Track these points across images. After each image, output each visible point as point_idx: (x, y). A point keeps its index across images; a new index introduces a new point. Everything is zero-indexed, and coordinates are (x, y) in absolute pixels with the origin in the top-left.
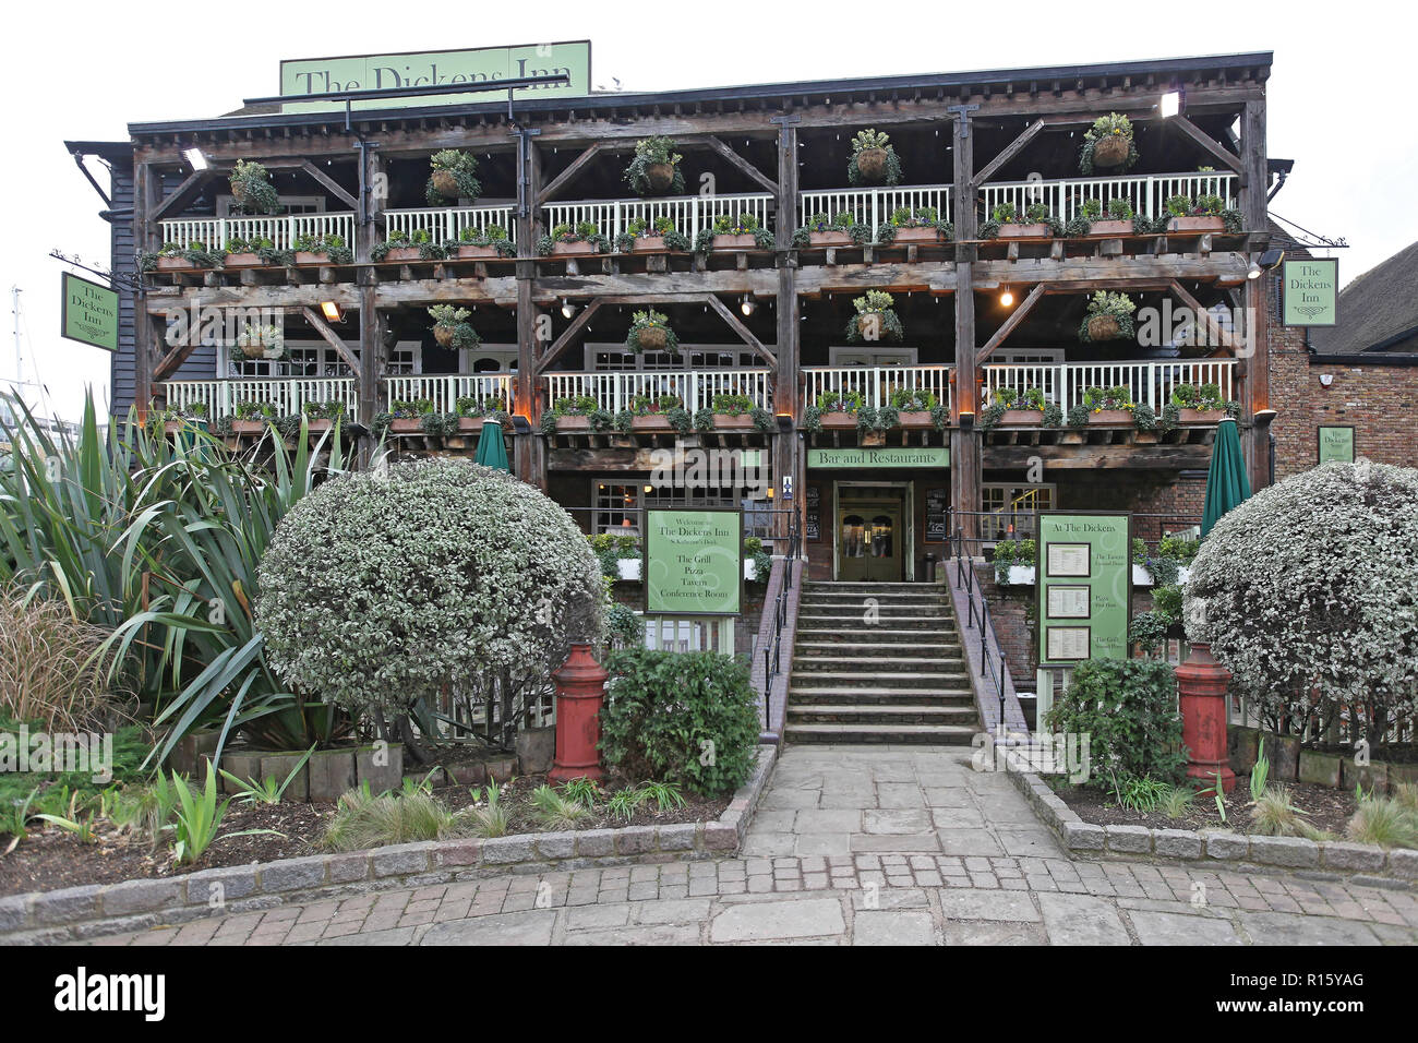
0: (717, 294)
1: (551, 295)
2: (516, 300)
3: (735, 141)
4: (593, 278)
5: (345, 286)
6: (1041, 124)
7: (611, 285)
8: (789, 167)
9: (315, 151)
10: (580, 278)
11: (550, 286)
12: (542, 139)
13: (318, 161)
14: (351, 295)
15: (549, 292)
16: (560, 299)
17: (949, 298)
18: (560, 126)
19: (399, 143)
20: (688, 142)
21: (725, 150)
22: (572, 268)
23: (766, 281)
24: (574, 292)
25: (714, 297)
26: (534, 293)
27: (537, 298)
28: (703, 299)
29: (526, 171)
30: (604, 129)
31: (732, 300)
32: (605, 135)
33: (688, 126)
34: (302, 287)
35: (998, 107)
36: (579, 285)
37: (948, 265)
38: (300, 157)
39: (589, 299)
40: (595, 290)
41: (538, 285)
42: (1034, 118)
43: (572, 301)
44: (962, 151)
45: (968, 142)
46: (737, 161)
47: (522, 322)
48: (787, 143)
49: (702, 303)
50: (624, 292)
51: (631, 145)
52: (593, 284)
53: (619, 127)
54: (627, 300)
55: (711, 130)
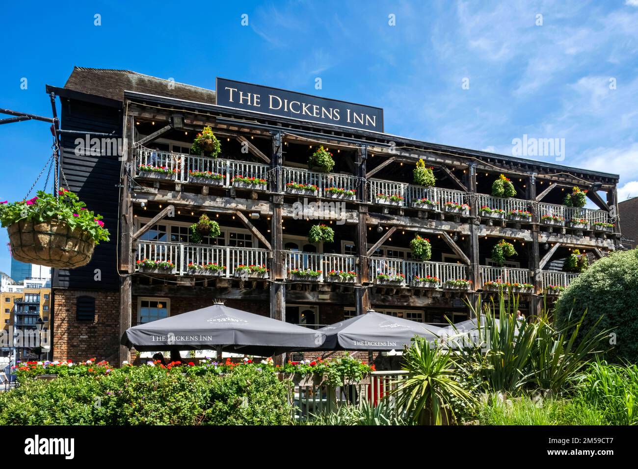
1: (375, 221)
2: (358, 221)
3: (450, 167)
4: (393, 216)
5: (263, 202)
6: (556, 184)
8: (474, 184)
10: (389, 215)
11: (373, 217)
13: (247, 136)
16: (378, 224)
21: (448, 171)
22: (386, 211)
23: (465, 229)
24: (385, 222)
25: (446, 232)
26: (366, 220)
27: (368, 222)
28: (441, 232)
32: (399, 154)
33: (433, 158)
34: (237, 199)
35: (542, 175)
36: (389, 219)
37: (529, 231)
39: (391, 226)
40: (396, 222)
41: (368, 217)
42: (553, 182)
43: (382, 225)
44: (533, 189)
45: (535, 186)
46: (452, 176)
47: (362, 233)
48: (473, 173)
49: (440, 234)
50: (408, 225)
51: (409, 161)
52: (395, 219)
53: (405, 152)
54: (409, 228)
55: (443, 161)
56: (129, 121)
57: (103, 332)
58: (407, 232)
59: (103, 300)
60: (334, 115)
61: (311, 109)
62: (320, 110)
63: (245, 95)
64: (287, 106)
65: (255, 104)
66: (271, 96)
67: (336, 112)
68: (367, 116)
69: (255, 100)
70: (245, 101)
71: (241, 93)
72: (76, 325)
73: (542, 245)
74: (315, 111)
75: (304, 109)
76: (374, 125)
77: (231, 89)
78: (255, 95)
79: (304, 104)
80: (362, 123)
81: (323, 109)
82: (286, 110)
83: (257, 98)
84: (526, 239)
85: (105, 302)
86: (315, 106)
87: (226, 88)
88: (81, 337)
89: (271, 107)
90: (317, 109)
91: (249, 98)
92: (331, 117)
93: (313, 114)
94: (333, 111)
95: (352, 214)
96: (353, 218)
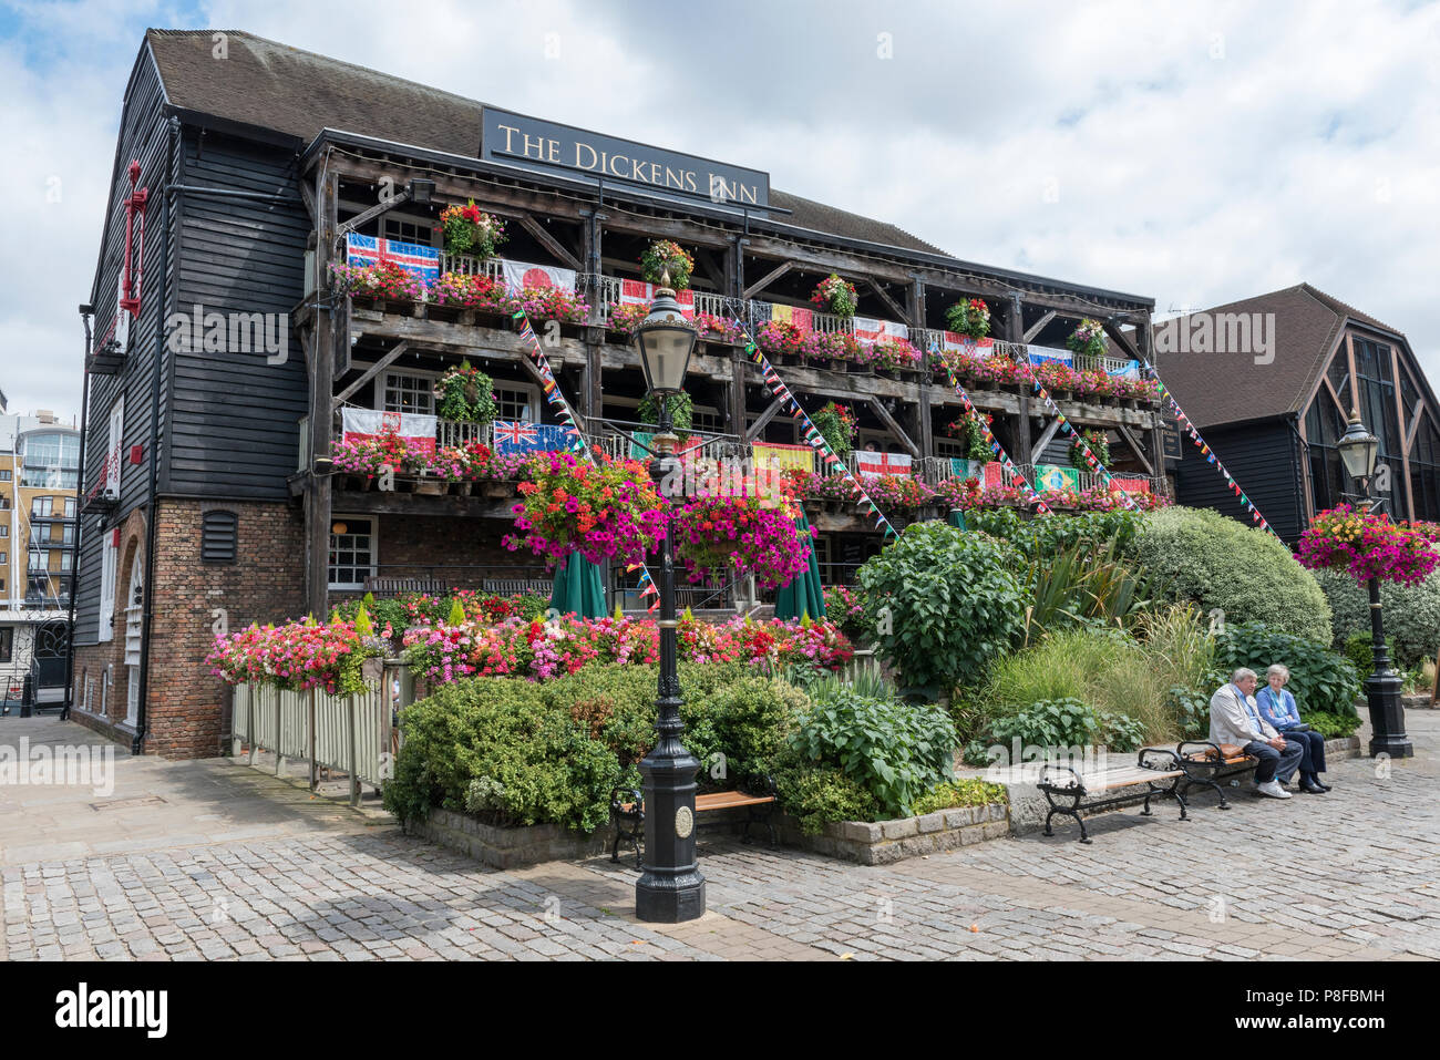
0: (877, 395)
1: (760, 378)
2: (731, 378)
3: (881, 281)
4: (791, 370)
5: (570, 341)
6: (1055, 314)
7: (805, 377)
8: (921, 311)
9: (539, 207)
10: (783, 367)
12: (750, 249)
13: (540, 218)
14: (577, 351)
15: (757, 376)
16: (765, 382)
17: (1014, 417)
18: (765, 243)
19: (621, 222)
20: (856, 277)
21: (879, 289)
22: (778, 359)
23: (910, 392)
25: (876, 398)
26: (746, 374)
28: (869, 398)
29: (734, 270)
30: (795, 252)
31: (885, 399)
32: (798, 258)
33: (855, 265)
35: (1033, 297)
36: (781, 373)
37: (1014, 396)
38: (522, 210)
39: (788, 386)
40: (793, 380)
41: (749, 369)
42: (1050, 309)
44: (1018, 322)
45: (1021, 317)
46: (887, 298)
47: (736, 397)
48: (920, 293)
49: (867, 401)
50: (814, 384)
51: (815, 269)
52: (793, 374)
53: (808, 254)
54: (815, 391)
55: (871, 271)
56: (329, 183)
57: (253, 583)
58: (812, 396)
59: (254, 518)
60: (686, 183)
61: (646, 170)
62: (663, 171)
63: (533, 140)
64: (607, 163)
65: (550, 159)
66: (578, 145)
67: (691, 176)
69: (551, 150)
70: (534, 151)
71: (527, 136)
72: (200, 568)
73: (1033, 421)
74: (654, 173)
75: (636, 170)
76: (755, 202)
77: (509, 129)
78: (551, 142)
79: (635, 162)
80: (735, 198)
81: (668, 170)
82: (604, 170)
83: (555, 146)
84: (1008, 411)
85: (258, 523)
86: (653, 166)
87: (500, 126)
88: (210, 592)
89: (578, 164)
90: (657, 170)
91: (541, 147)
92: (682, 186)
93: (650, 177)
94: (684, 175)
95: (720, 364)
96: (722, 372)
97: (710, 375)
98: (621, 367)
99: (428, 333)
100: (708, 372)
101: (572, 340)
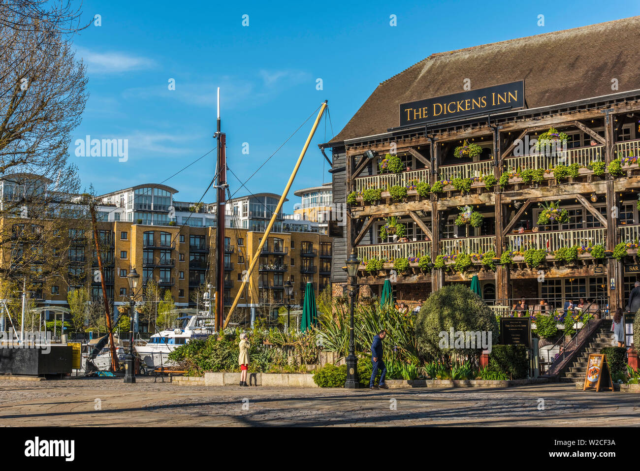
0: (580, 194)
1: (508, 200)
2: (494, 204)
4: (526, 190)
5: (425, 201)
7: (535, 193)
8: (610, 133)
9: (413, 144)
10: (520, 191)
11: (508, 195)
12: (503, 130)
14: (427, 205)
15: (508, 198)
16: (513, 201)
18: (511, 124)
19: (445, 137)
20: (566, 125)
21: (582, 127)
22: (517, 187)
23: (601, 187)
24: (519, 198)
25: (579, 195)
26: (501, 199)
27: (503, 202)
28: (574, 196)
29: (497, 145)
30: (529, 123)
31: (587, 196)
32: (530, 126)
33: (565, 118)
34: (409, 203)
36: (521, 194)
38: (407, 147)
39: (526, 200)
40: (528, 196)
41: (503, 196)
43: (517, 201)
48: (609, 119)
50: (539, 196)
51: (541, 129)
52: (526, 193)
53: (535, 121)
54: (541, 200)
55: (575, 118)
60: (482, 104)
61: (463, 106)
62: (471, 101)
64: (445, 108)
65: (424, 117)
66: (434, 105)
67: (484, 99)
68: (510, 93)
69: (424, 112)
70: (417, 115)
71: (415, 111)
74: (467, 105)
75: (459, 106)
76: (516, 100)
77: (409, 110)
78: (424, 109)
79: (458, 103)
80: (505, 102)
81: (473, 100)
82: (445, 113)
83: (426, 110)
86: (466, 101)
87: (405, 110)
89: (435, 115)
90: (468, 102)
91: (420, 113)
92: (479, 106)
93: (465, 109)
94: (481, 99)
95: (490, 197)
96: (490, 200)
97: (485, 204)
98: (445, 208)
99: (379, 210)
100: (483, 202)
101: (426, 201)
